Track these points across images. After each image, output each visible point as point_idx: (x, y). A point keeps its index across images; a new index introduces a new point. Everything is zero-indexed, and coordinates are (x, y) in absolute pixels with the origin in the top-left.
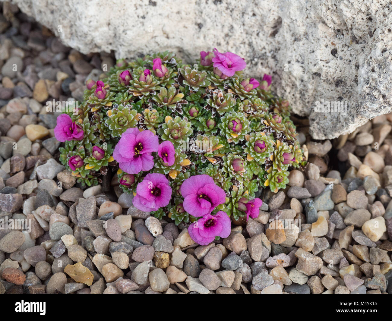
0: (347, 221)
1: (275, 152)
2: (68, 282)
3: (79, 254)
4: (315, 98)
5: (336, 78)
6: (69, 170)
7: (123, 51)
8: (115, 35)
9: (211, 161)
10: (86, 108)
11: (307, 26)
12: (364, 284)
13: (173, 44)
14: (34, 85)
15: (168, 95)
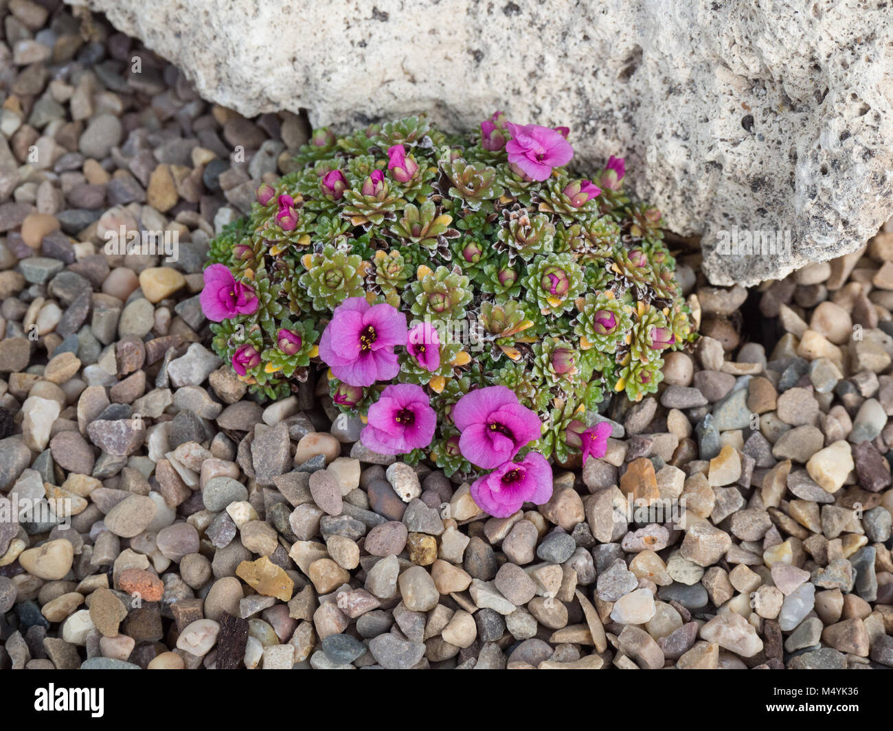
0: (778, 451)
1: (636, 329)
2: (246, 595)
3: (263, 540)
4: (711, 204)
5: (752, 175)
6: (233, 370)
7: (324, 111)
8: (308, 80)
9: (511, 356)
10: (260, 245)
11: (693, 68)
12: (810, 581)
13: (424, 95)
14: (148, 177)
15: (420, 217)
